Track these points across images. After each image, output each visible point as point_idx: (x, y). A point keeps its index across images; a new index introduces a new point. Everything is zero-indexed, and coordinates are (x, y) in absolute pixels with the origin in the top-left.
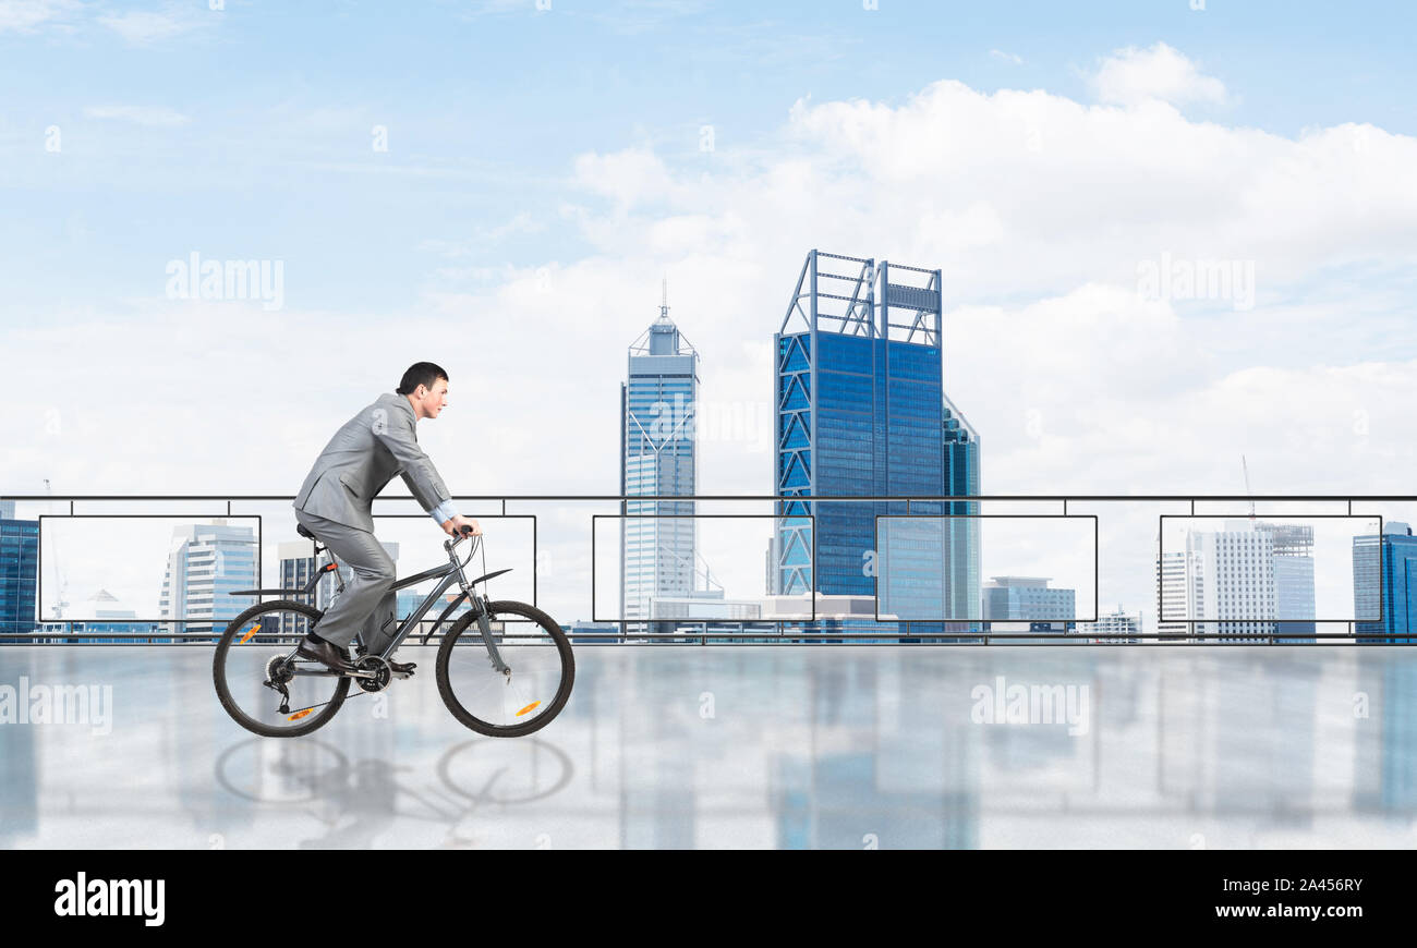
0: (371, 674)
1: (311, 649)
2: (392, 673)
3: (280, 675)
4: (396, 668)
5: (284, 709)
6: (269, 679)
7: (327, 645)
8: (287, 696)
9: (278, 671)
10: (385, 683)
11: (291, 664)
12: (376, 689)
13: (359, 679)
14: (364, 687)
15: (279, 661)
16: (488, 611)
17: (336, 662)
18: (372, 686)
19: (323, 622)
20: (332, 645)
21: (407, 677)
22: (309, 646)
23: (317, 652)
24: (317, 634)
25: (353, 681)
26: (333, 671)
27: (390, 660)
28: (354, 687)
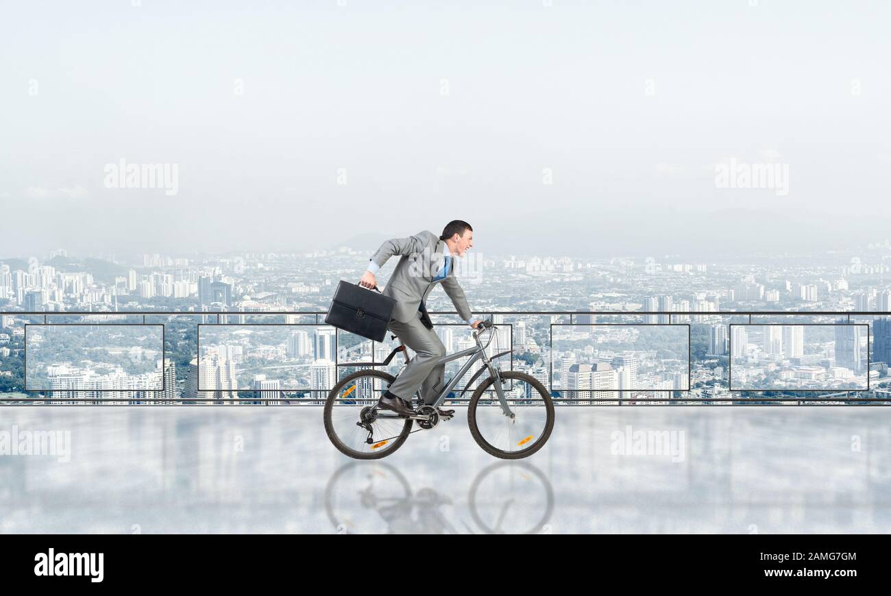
0: (426, 417)
1: (386, 402)
2: (439, 417)
3: (367, 419)
4: (442, 413)
5: (370, 441)
6: (360, 421)
7: (397, 399)
8: (372, 432)
9: (366, 415)
10: (435, 423)
11: (374, 411)
12: (429, 427)
13: (418, 421)
14: (422, 426)
15: (367, 410)
16: (501, 377)
17: (404, 410)
18: (426, 425)
19: (395, 384)
20: (400, 399)
21: (449, 419)
22: (386, 401)
23: (391, 405)
24: (391, 392)
25: (414, 421)
26: (401, 416)
27: (438, 409)
28: (415, 426)
